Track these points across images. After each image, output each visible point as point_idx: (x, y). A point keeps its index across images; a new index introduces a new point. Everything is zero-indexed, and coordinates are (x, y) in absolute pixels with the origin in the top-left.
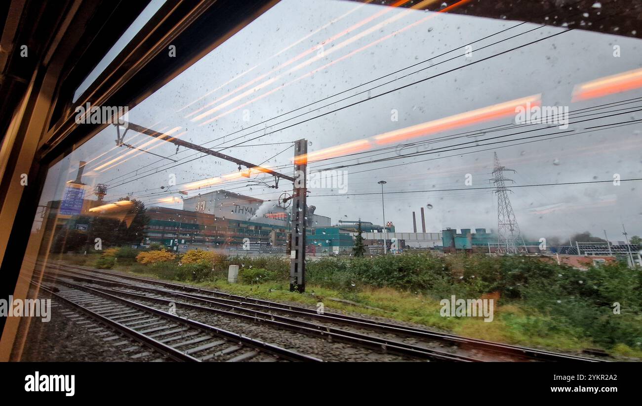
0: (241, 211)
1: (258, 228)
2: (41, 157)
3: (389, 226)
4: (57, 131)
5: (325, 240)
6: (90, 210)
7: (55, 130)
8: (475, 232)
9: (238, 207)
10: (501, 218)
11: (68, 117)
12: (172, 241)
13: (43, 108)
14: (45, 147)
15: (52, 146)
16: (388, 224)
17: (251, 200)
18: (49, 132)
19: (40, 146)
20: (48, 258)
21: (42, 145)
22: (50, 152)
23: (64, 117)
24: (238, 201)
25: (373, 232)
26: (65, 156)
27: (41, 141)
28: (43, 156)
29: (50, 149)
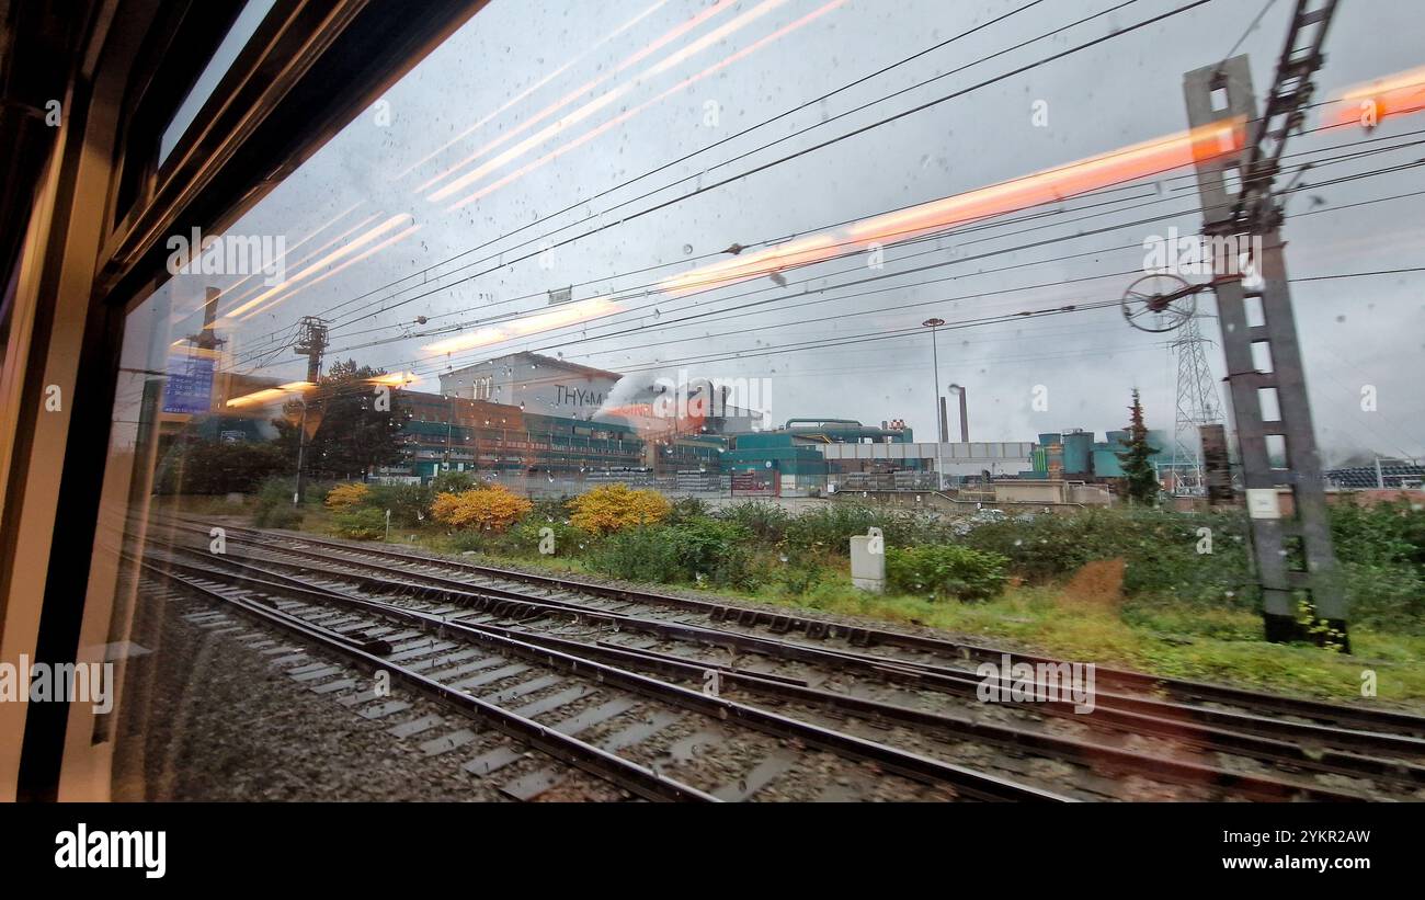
0: (570, 400)
1: (617, 436)
2: (107, 289)
3: (895, 428)
4: (133, 229)
5: (763, 461)
6: (229, 403)
7: (129, 228)
8: (1105, 440)
9: (563, 391)
10: (1186, 405)
11: (156, 193)
12: (436, 466)
13: (96, 177)
14: (112, 267)
15: (127, 265)
16: (895, 424)
17: (589, 374)
18: (117, 232)
19: (103, 262)
20: (152, 505)
21: (104, 264)
22: (125, 278)
23: (146, 194)
24: (561, 377)
25: (862, 442)
26: (158, 286)
27: (102, 256)
28: (111, 287)
29: (122, 272)
